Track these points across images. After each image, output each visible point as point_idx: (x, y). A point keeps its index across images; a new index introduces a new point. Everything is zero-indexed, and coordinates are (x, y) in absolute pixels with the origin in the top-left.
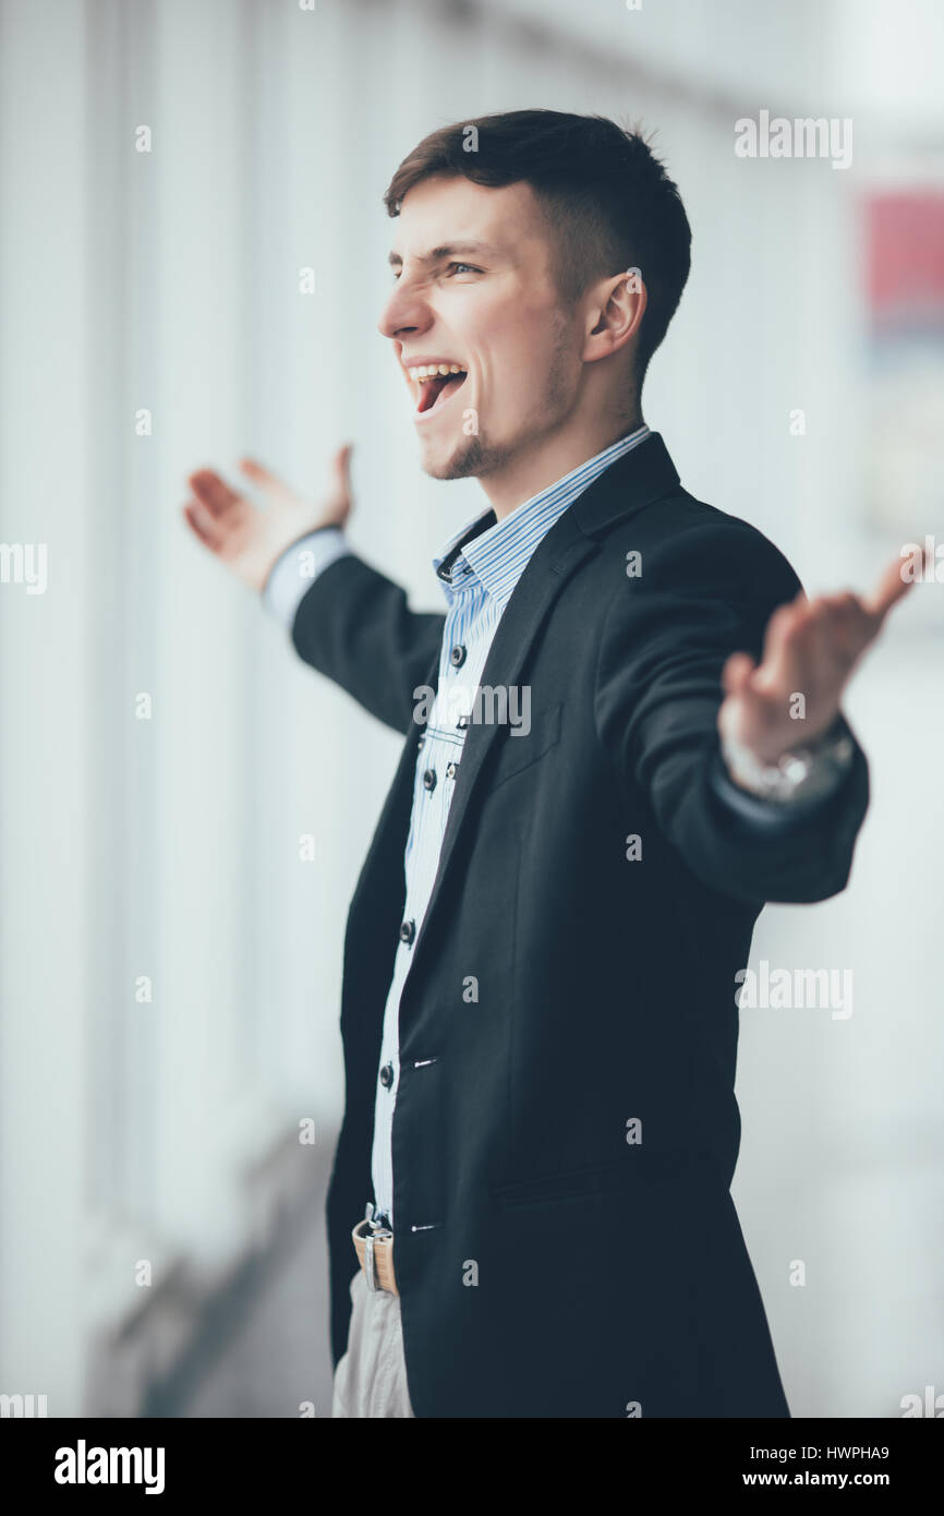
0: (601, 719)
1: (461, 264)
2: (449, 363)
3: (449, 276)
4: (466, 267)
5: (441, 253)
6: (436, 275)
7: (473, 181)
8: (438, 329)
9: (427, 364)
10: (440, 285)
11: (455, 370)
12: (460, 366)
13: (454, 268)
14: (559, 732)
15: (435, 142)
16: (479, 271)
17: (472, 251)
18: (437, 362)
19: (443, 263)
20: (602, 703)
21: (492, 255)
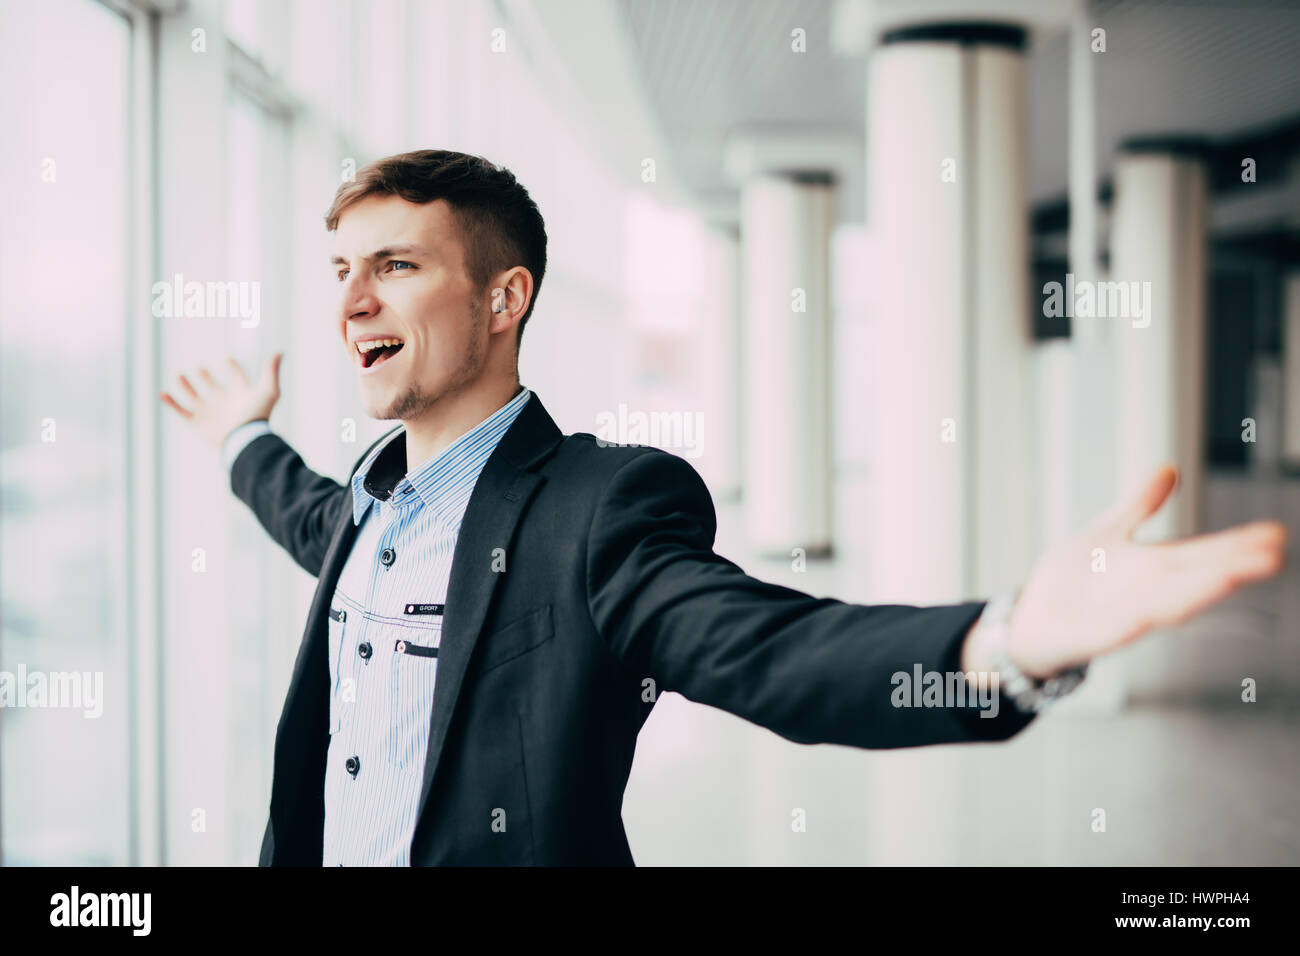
0: (601, 618)
1: (397, 262)
2: (391, 338)
3: (387, 272)
4: (405, 265)
5: (383, 254)
6: (377, 271)
7: (404, 198)
8: (385, 312)
9: (374, 339)
10: (380, 279)
11: (396, 343)
12: (400, 340)
13: (391, 266)
14: (553, 627)
15: (372, 171)
16: (414, 267)
17: (407, 252)
18: (383, 338)
19: (384, 261)
20: (598, 606)
21: (424, 254)
